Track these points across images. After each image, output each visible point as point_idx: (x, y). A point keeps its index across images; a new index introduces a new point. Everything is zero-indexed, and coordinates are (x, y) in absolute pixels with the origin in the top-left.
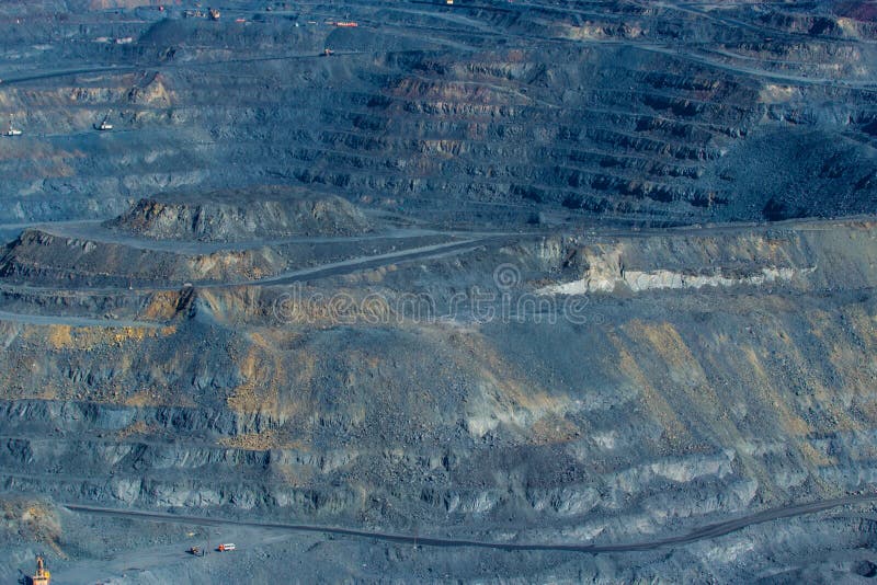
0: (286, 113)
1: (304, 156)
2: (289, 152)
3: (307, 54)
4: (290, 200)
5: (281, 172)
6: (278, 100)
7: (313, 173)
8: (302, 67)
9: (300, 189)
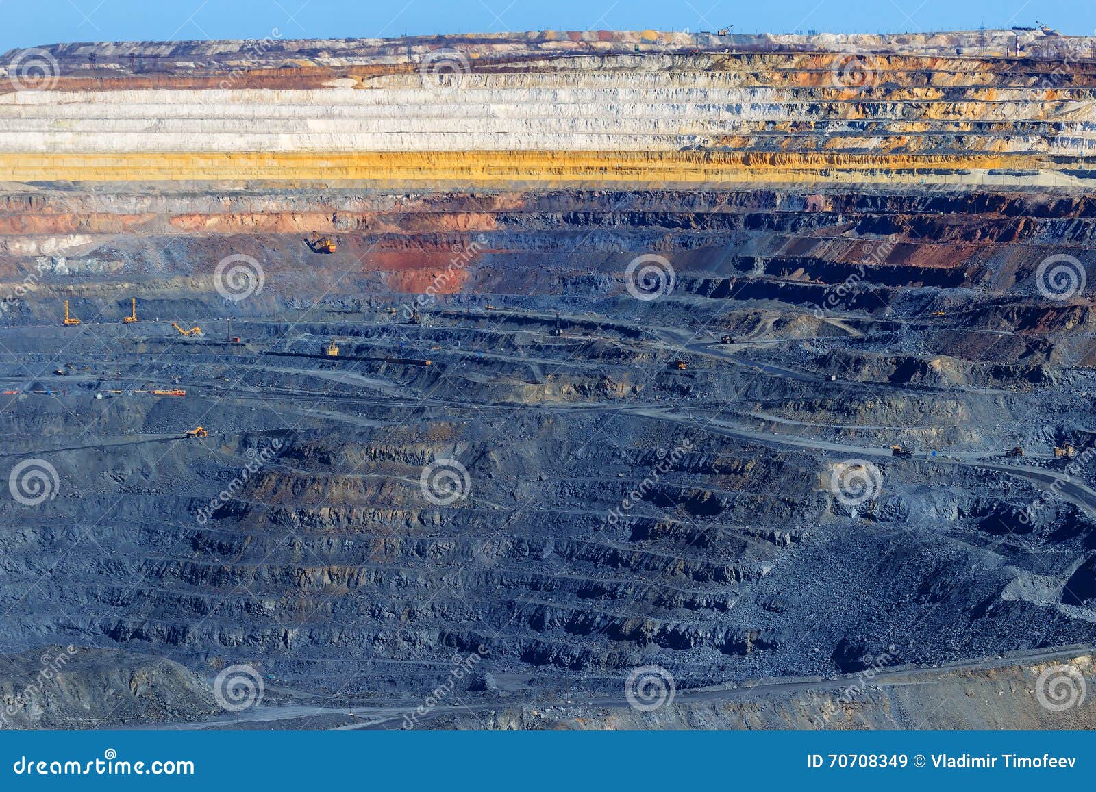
0: (86, 532)
1: (114, 599)
2: (92, 594)
3: (118, 440)
4: (96, 669)
5: (81, 626)
6: (71, 514)
7: (129, 625)
8: (109, 462)
9: (111, 650)
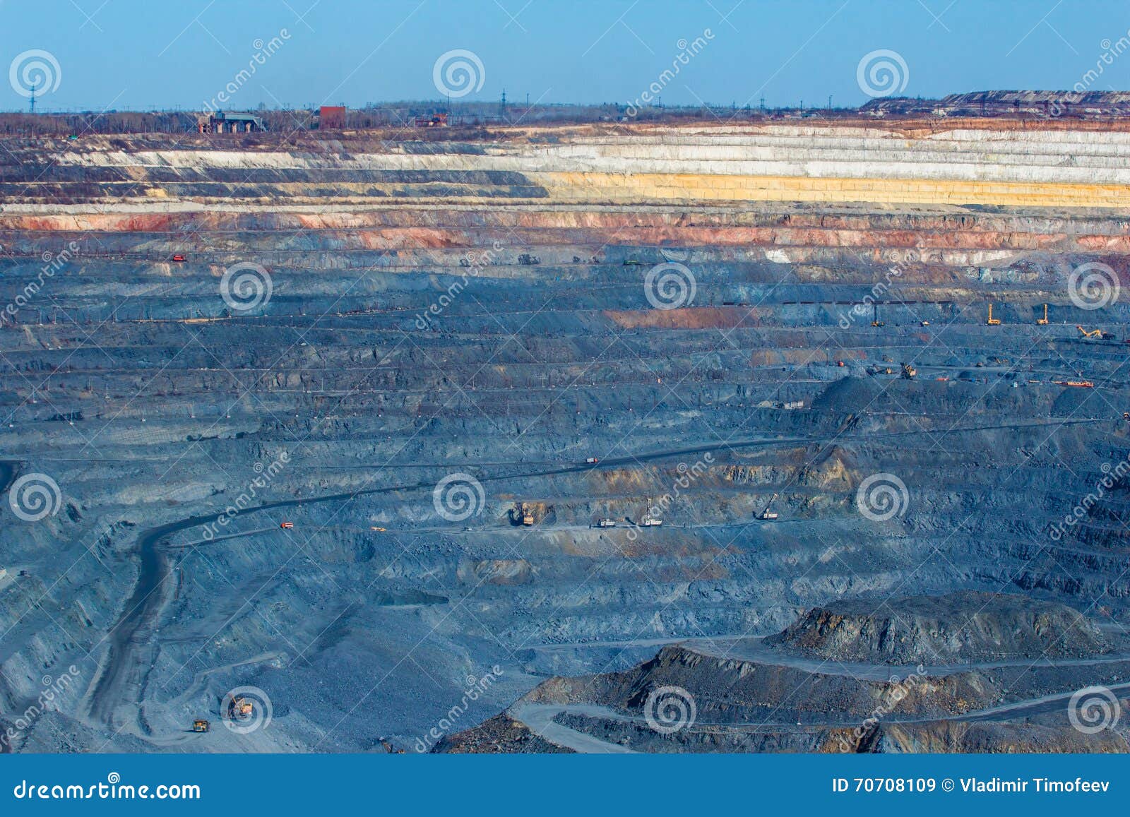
0: (1000, 498)
1: (1023, 554)
2: (1003, 548)
3: (1030, 422)
4: (1006, 612)
5: (994, 575)
6: (989, 482)
7: (1034, 576)
8: (1022, 441)
9: (1019, 597)
